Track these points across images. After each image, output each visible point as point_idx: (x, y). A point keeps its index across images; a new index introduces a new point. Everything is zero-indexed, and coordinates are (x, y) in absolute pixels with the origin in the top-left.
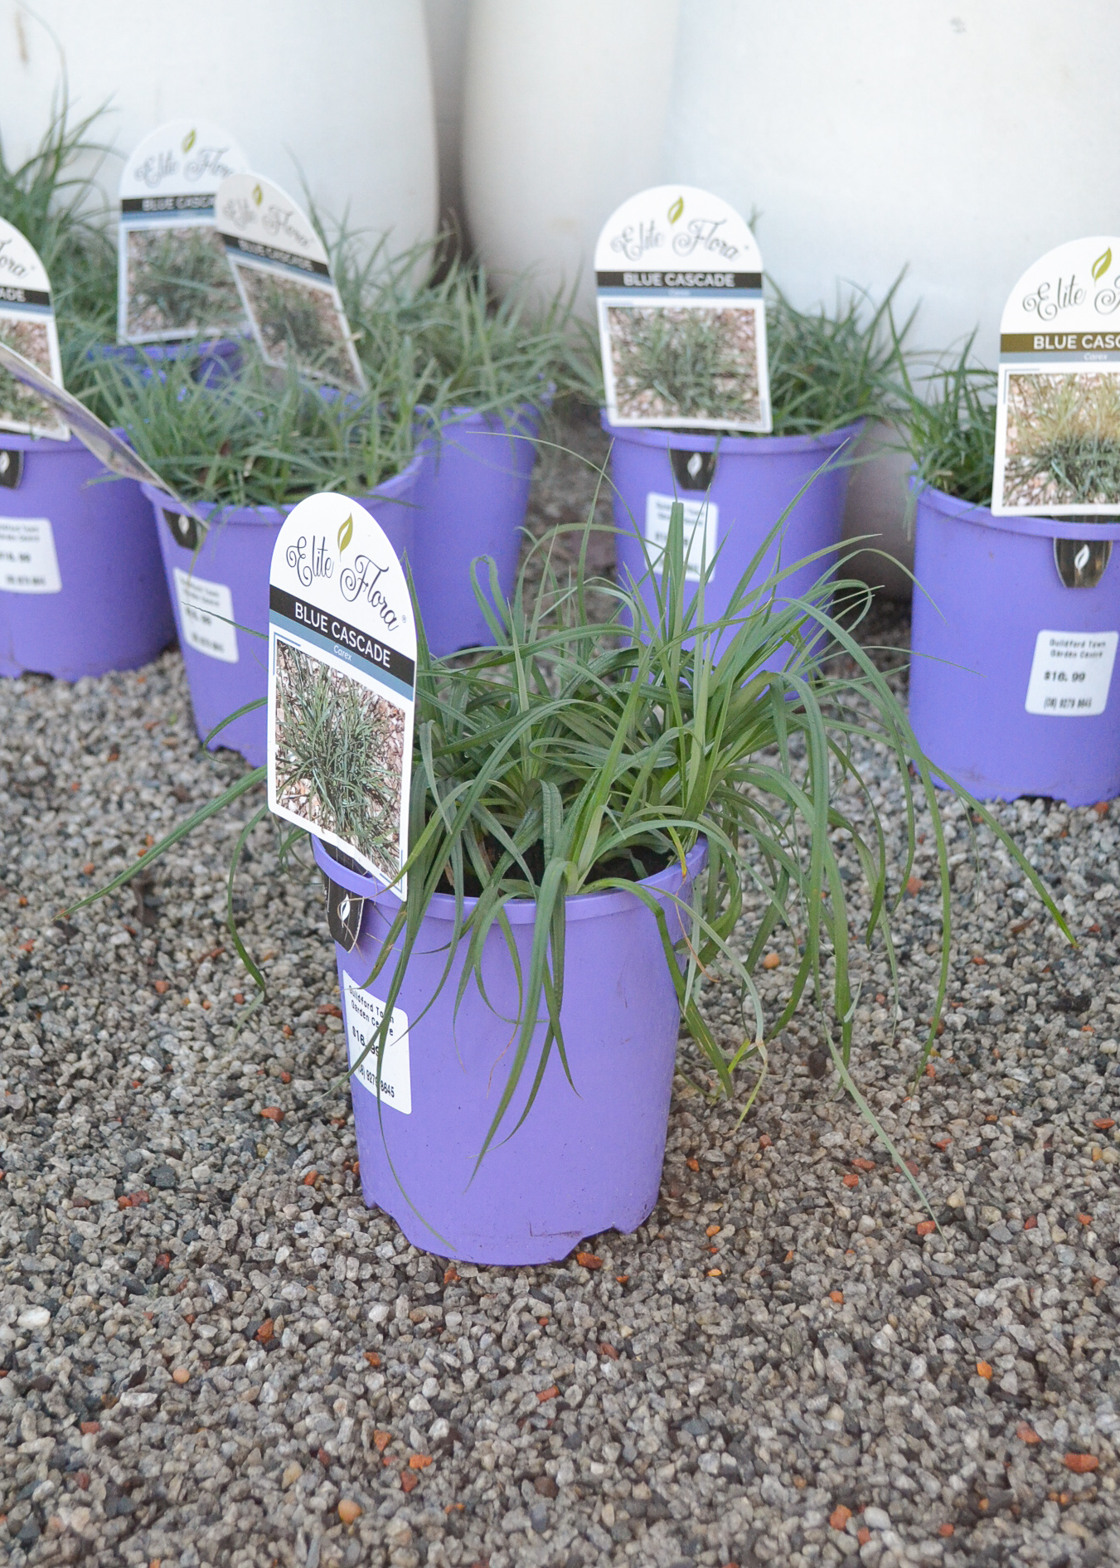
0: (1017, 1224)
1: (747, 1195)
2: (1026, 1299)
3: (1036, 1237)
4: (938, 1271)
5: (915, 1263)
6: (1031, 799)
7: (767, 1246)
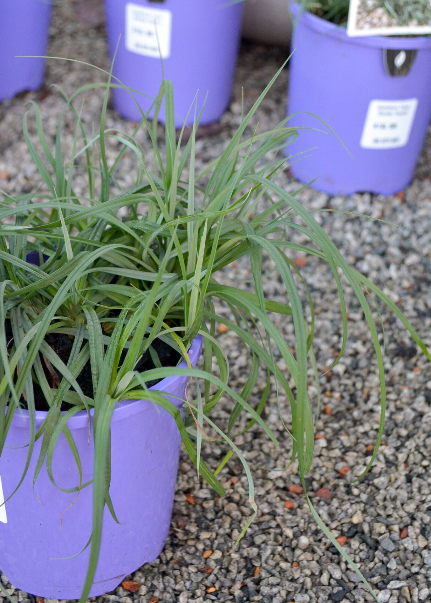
0: (396, 536)
1: (227, 525)
2: (408, 596)
3: (409, 544)
4: (352, 580)
5: (337, 574)
6: (361, 193)
7: (242, 563)
